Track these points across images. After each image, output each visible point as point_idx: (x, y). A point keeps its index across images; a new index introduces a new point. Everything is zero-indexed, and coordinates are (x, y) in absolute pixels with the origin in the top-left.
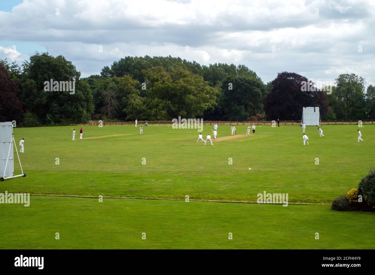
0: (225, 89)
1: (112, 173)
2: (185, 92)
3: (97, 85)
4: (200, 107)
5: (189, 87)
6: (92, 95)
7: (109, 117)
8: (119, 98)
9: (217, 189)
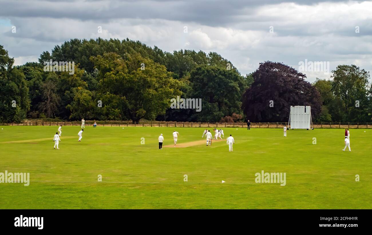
0: (194, 82)
1: (52, 185)
2: (143, 85)
3: (33, 75)
4: (163, 104)
5: (149, 79)
6: (28, 87)
7: (49, 115)
8: (60, 92)
9: (182, 206)
